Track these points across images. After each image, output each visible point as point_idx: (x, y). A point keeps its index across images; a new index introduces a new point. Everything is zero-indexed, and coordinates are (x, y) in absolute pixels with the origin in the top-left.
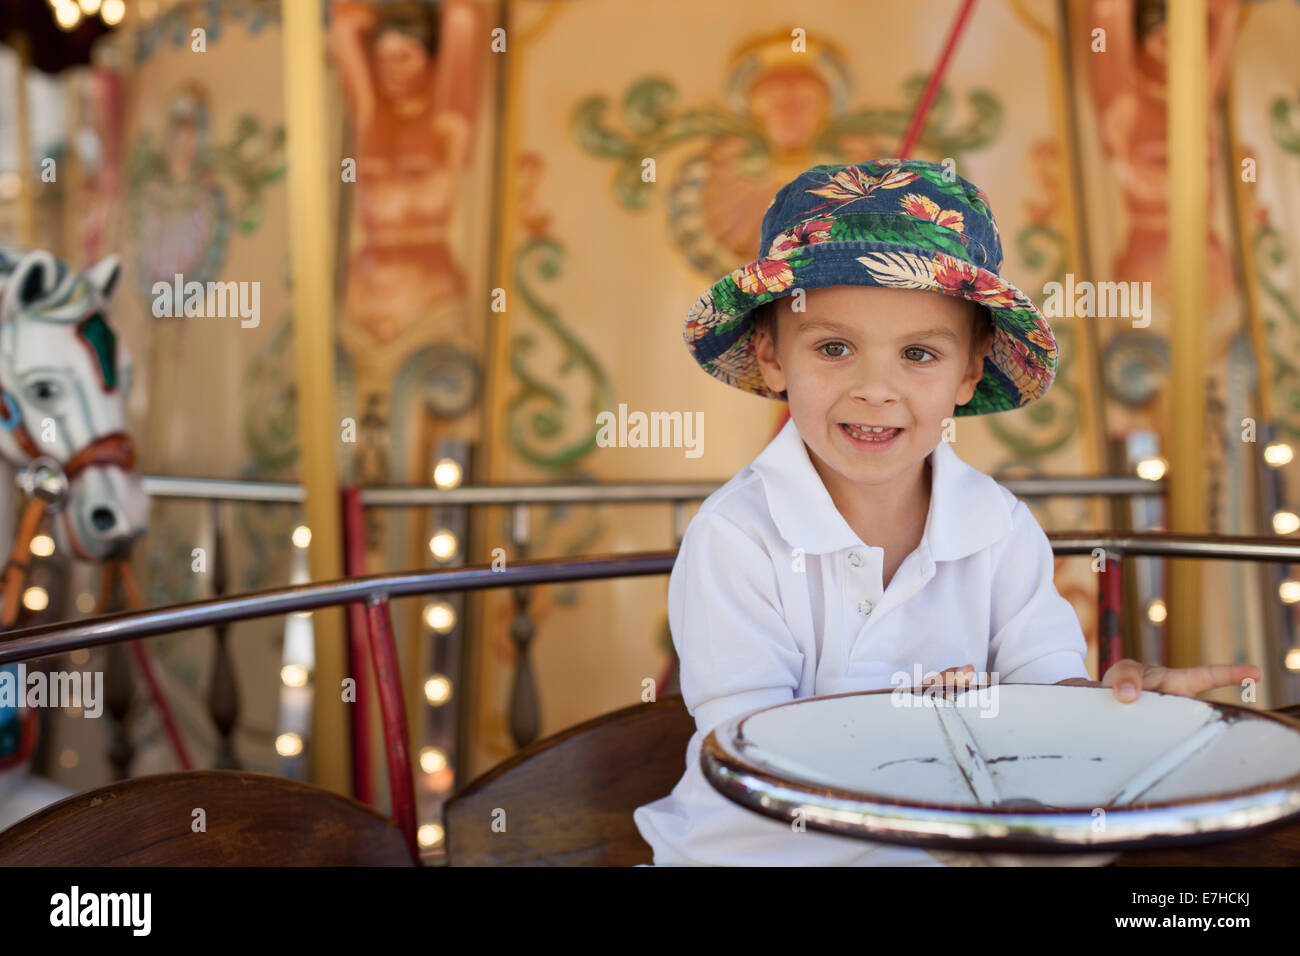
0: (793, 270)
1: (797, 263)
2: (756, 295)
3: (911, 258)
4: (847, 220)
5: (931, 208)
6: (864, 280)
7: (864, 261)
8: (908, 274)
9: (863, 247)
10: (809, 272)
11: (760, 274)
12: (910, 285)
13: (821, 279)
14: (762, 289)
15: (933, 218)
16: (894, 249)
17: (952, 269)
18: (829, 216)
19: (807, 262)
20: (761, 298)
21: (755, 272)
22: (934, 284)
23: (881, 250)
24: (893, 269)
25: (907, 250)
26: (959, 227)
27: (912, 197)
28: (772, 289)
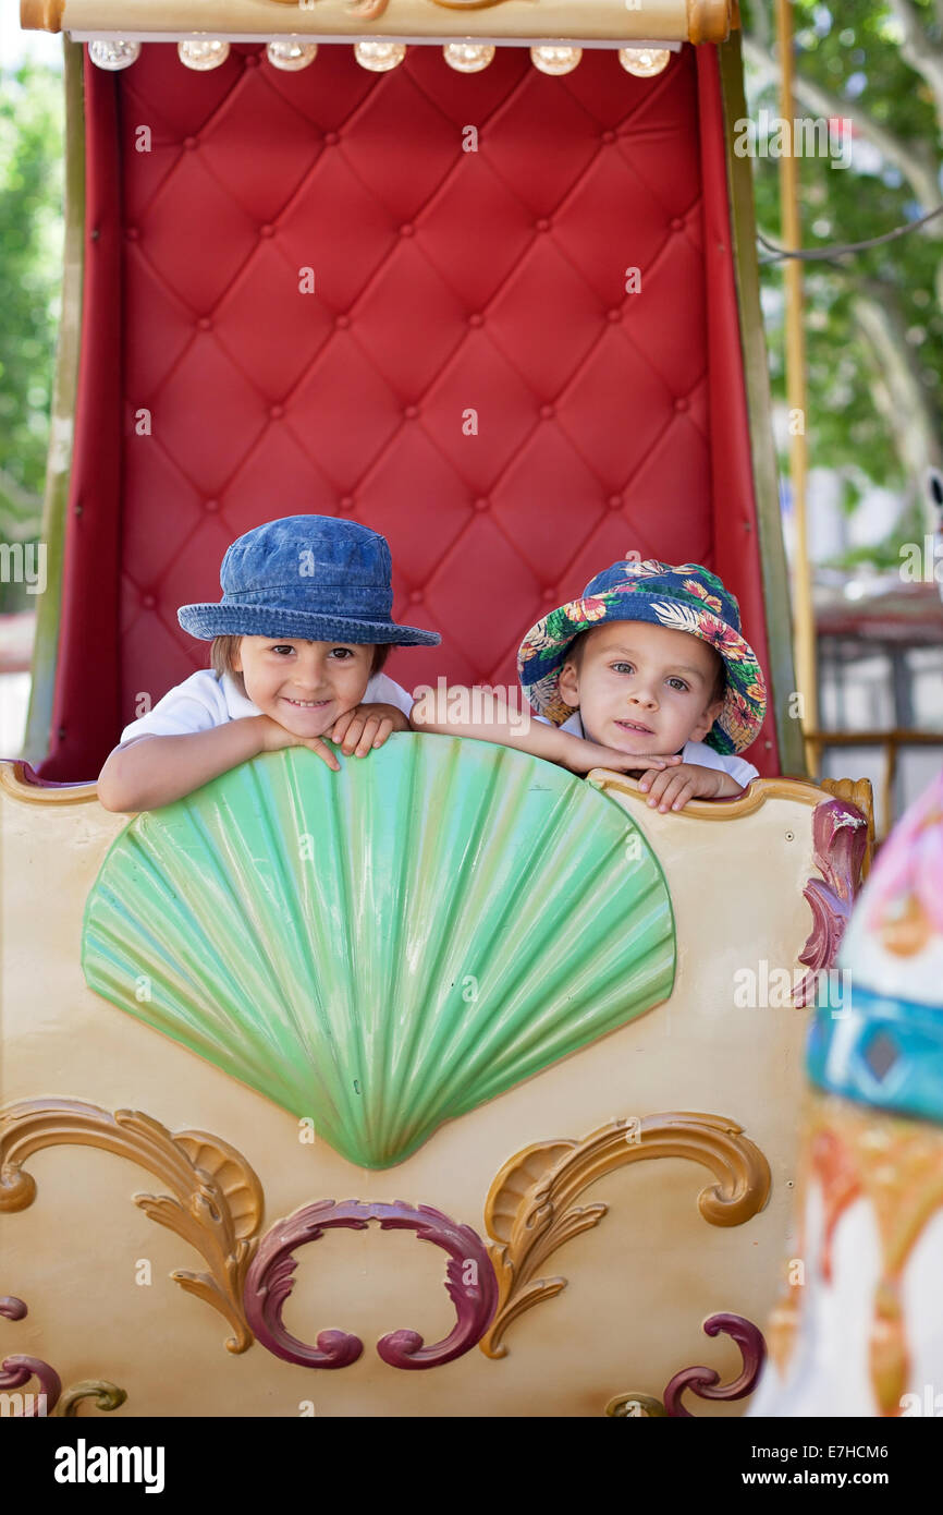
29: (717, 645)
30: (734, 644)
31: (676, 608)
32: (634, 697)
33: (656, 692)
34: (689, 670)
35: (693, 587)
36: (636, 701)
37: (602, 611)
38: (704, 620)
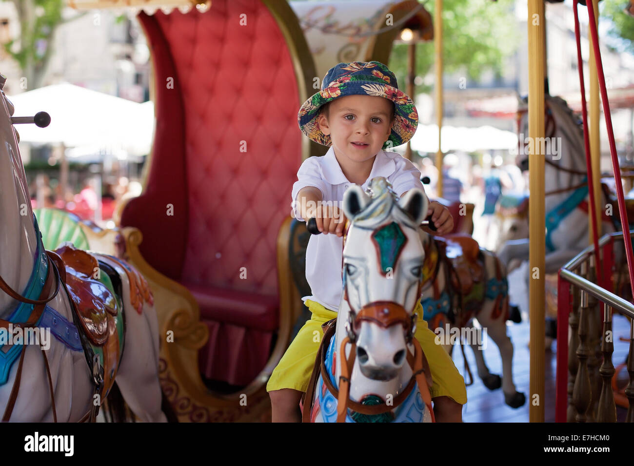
0: (340, 90)
1: (342, 88)
2: (327, 99)
3: (377, 86)
4: (356, 77)
5: (381, 74)
6: (363, 93)
7: (363, 87)
8: (377, 91)
9: (362, 83)
10: (346, 91)
11: (329, 91)
12: (377, 95)
13: (349, 92)
14: (330, 96)
15: (382, 77)
16: (372, 83)
17: (389, 90)
18: (349, 76)
19: (345, 88)
20: (329, 99)
21: (328, 91)
22: (385, 94)
23: (368, 83)
24: (372, 89)
25: (376, 84)
26: (389, 81)
27: (375, 71)
28: (333, 96)
29: (394, 100)
30: (401, 97)
31: (374, 86)
32: (358, 131)
33: (368, 127)
34: (381, 113)
35: (376, 73)
36: (359, 133)
37: (339, 92)
38: (386, 89)
